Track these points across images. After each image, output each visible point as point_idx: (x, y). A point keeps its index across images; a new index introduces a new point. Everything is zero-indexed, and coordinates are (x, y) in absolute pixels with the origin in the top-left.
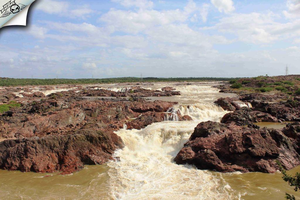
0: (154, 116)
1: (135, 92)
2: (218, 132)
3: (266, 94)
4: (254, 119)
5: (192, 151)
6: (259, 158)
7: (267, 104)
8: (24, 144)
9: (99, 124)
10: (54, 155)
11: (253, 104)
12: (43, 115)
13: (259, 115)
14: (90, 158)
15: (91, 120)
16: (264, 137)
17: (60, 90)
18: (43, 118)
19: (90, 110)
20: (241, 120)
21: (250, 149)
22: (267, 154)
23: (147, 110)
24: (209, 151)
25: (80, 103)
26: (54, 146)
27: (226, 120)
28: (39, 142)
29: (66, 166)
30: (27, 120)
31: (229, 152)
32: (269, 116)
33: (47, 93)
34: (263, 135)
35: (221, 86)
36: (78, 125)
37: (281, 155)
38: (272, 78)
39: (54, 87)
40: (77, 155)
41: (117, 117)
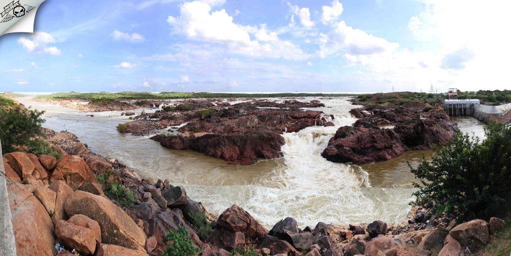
0: (306, 121)
1: (293, 104)
2: (352, 133)
3: (382, 105)
4: (376, 122)
5: (335, 149)
6: (380, 150)
7: (383, 112)
8: (217, 138)
9: (268, 127)
10: (237, 148)
11: (375, 112)
12: (230, 119)
13: (379, 120)
14: (261, 152)
15: (263, 124)
16: (383, 135)
17: (241, 102)
18: (230, 121)
19: (262, 117)
20: (368, 124)
21: (375, 144)
22: (385, 146)
23: (302, 118)
24: (347, 148)
25: (255, 111)
26: (237, 142)
27: (357, 124)
28: (227, 138)
29: (244, 157)
30: (220, 121)
31: (361, 148)
32: (385, 120)
33: (232, 103)
34: (383, 133)
35: (352, 100)
36: (253, 127)
37: (394, 146)
38: (385, 94)
39: (237, 99)
40: (252, 150)
41: (281, 123)
